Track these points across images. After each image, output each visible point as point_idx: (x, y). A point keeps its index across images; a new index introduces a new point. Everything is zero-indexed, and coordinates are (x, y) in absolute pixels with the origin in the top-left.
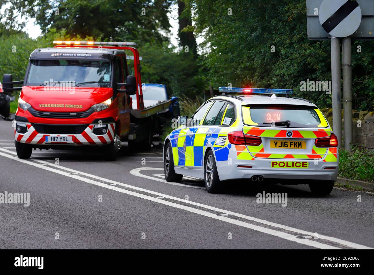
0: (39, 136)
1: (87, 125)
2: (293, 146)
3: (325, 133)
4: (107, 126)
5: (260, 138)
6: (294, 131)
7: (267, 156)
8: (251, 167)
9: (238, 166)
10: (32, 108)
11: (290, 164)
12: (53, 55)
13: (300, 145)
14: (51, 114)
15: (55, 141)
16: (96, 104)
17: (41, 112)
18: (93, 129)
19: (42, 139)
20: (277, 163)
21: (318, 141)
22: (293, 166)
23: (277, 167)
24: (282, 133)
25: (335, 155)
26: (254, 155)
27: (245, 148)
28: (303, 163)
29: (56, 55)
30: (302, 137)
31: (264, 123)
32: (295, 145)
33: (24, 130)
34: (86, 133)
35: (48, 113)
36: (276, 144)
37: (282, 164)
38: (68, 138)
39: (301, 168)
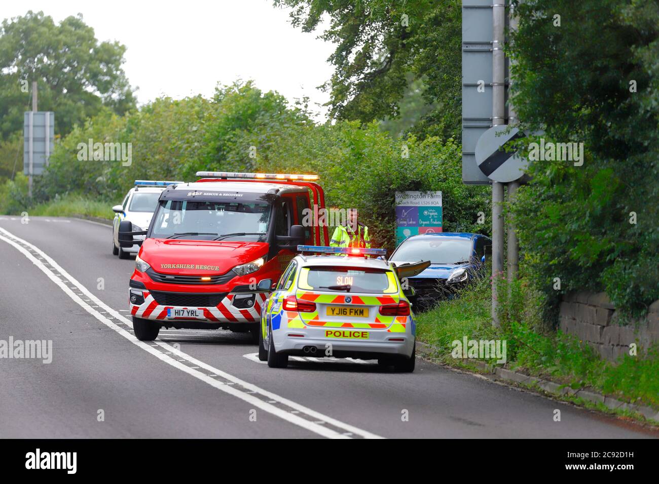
0: (160, 309)
1: (226, 294)
2: (353, 314)
3: (391, 300)
4: (254, 295)
5: (315, 304)
6: (353, 297)
7: (322, 324)
8: (302, 336)
9: (289, 335)
10: (151, 269)
11: (347, 334)
12: (190, 194)
13: (362, 312)
14: (175, 278)
15: (181, 316)
16: (240, 265)
17: (163, 274)
18: (233, 299)
19: (163, 312)
20: (332, 333)
21: (383, 309)
22: (350, 336)
23: (331, 337)
24: (340, 298)
25: (404, 325)
26: (307, 323)
27: (296, 315)
28: (362, 333)
29: (194, 194)
30: (363, 303)
31: (320, 287)
32: (356, 312)
33: (140, 300)
34: (223, 305)
35: (172, 277)
36: (333, 311)
37: (337, 334)
38: (198, 312)
39: (360, 339)
